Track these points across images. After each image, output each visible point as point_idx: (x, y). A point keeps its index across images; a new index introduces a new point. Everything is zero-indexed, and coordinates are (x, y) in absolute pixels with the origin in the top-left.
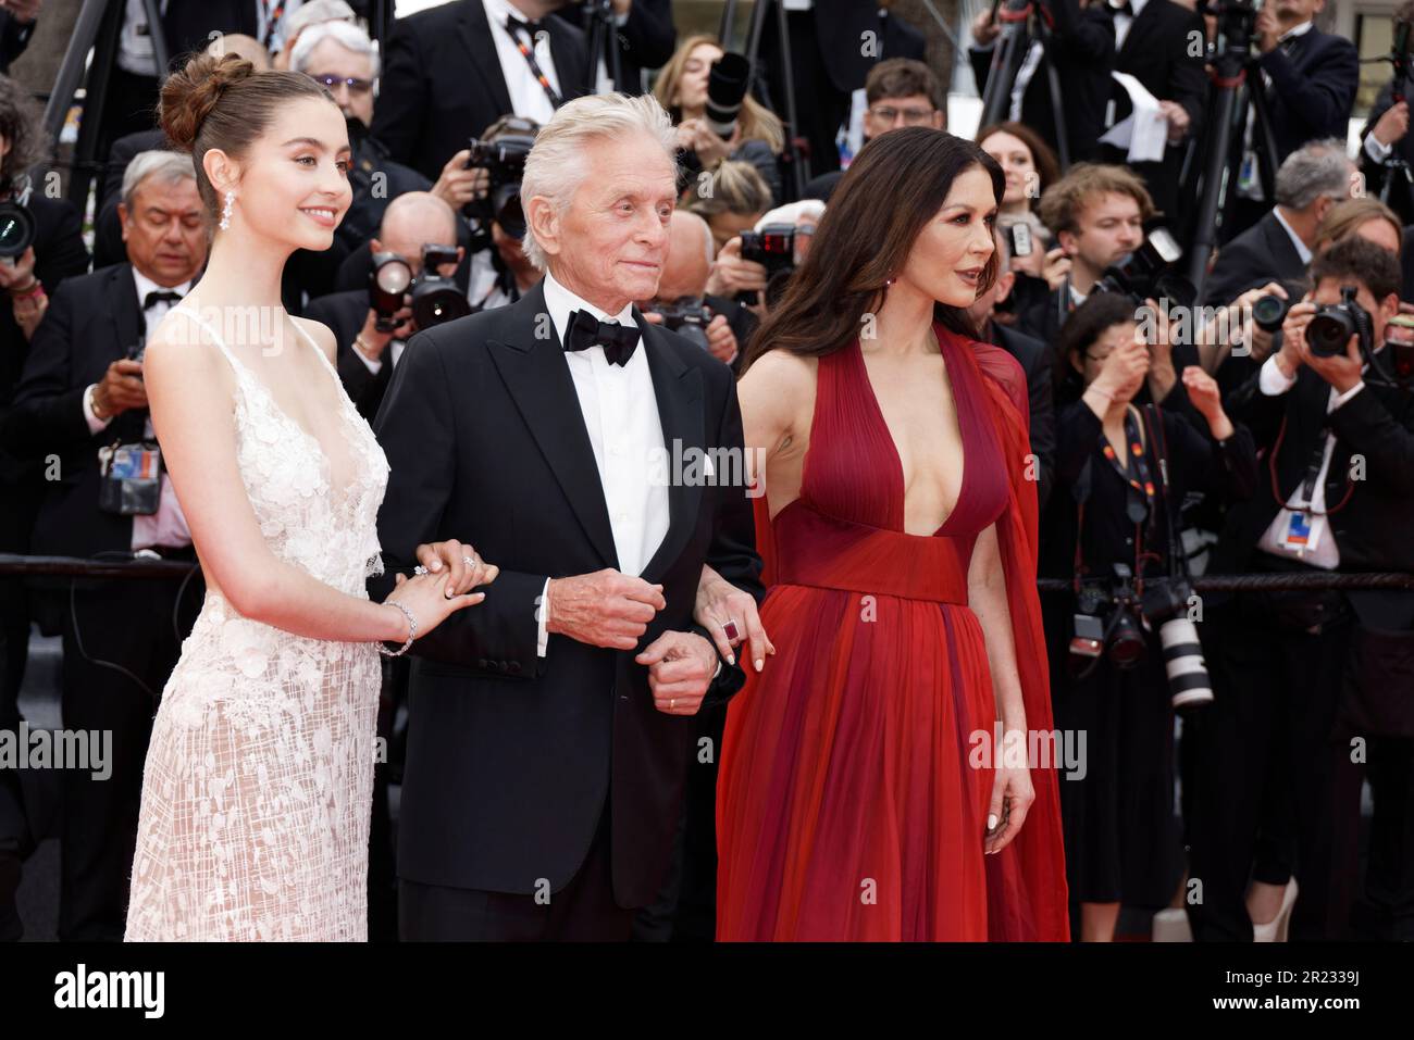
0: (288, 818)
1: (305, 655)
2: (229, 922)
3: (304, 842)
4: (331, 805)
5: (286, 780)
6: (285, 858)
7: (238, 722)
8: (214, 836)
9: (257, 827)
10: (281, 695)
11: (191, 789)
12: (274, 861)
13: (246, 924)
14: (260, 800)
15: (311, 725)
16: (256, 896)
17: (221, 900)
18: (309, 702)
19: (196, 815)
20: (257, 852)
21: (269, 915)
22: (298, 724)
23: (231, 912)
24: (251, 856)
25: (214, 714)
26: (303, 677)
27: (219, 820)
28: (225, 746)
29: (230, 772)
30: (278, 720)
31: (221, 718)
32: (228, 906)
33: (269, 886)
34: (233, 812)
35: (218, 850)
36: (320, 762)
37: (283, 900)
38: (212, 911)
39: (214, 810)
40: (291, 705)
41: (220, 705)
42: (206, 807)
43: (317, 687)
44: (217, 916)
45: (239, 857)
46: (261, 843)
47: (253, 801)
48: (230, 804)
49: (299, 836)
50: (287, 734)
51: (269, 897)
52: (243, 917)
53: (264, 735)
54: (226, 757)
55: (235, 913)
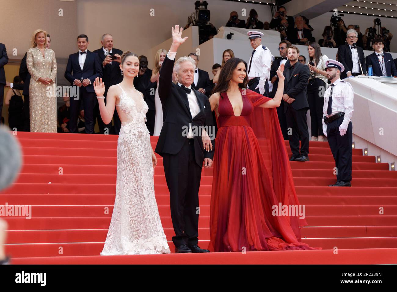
0: (135, 152)
1: (135, 130)
2: (129, 168)
3: (138, 156)
4: (142, 151)
5: (134, 147)
6: (136, 158)
7: (126, 140)
8: (125, 156)
9: (131, 154)
10: (132, 136)
11: (121, 151)
12: (134, 159)
13: (131, 168)
14: (131, 150)
15: (137, 140)
16: (132, 164)
17: (127, 165)
18: (137, 137)
19: (122, 154)
20: (131, 158)
21: (135, 166)
22: (135, 139)
23: (129, 167)
24: (130, 158)
25: (123, 140)
26: (135, 133)
27: (126, 154)
28: (125, 144)
29: (126, 147)
30: (132, 139)
31: (124, 140)
32: (128, 166)
33: (134, 162)
34: (127, 153)
35: (126, 158)
36: (140, 145)
37: (137, 164)
38: (126, 167)
39: (125, 153)
40: (134, 137)
41: (124, 138)
42: (124, 153)
43: (137, 135)
44: (127, 167)
45: (129, 159)
46: (132, 156)
47: (130, 151)
48: (127, 152)
49: (137, 155)
50: (134, 141)
51: (134, 164)
52: (131, 167)
53: (130, 141)
54: (125, 145)
55: (130, 167)
